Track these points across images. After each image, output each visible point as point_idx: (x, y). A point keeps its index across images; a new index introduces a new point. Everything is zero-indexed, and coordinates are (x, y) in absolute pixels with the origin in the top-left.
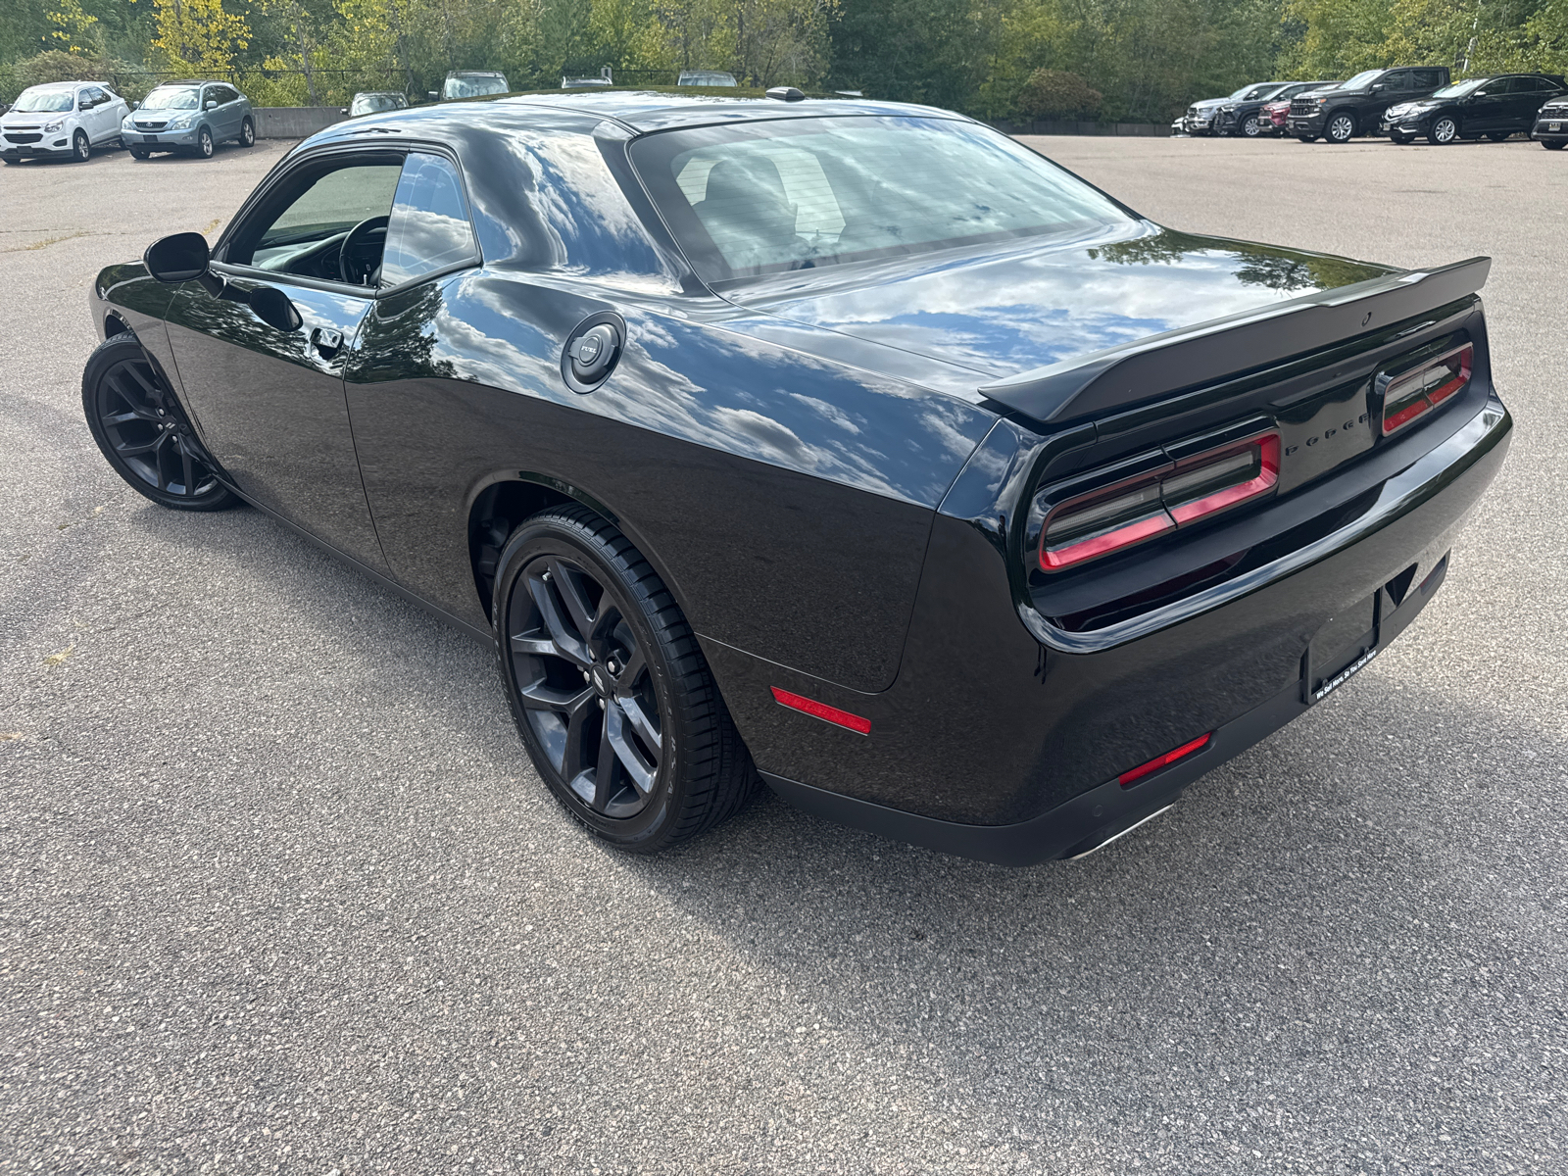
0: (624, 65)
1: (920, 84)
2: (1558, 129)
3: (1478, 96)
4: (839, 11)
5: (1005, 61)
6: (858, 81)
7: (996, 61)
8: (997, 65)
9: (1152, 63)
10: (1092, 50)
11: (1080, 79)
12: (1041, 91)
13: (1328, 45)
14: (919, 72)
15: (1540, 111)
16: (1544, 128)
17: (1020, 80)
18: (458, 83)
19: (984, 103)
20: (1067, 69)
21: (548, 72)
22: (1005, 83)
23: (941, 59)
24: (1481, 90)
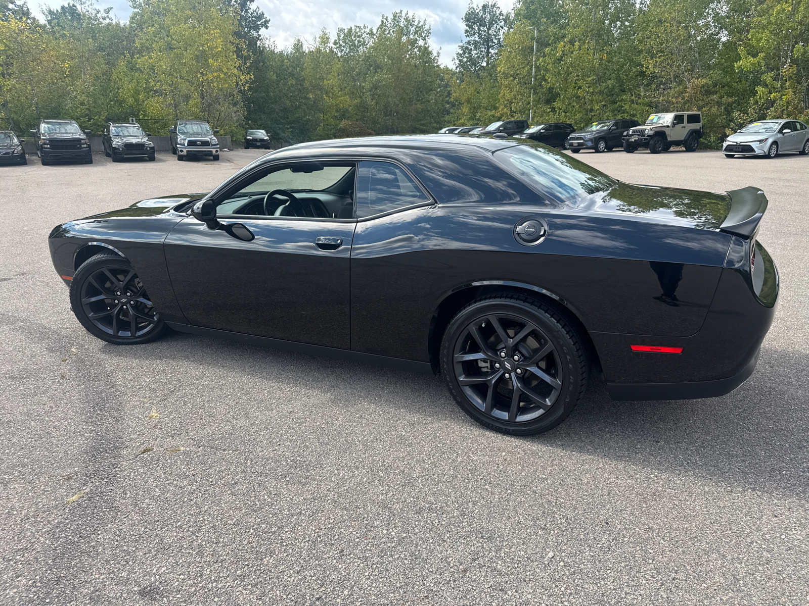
0: (141, 117)
1: (288, 127)
2: (577, 145)
3: (542, 132)
4: (249, 92)
5: (327, 116)
6: (257, 125)
7: (323, 117)
8: (324, 118)
9: (394, 118)
10: (367, 112)
11: (364, 125)
12: (347, 130)
13: (472, 111)
14: (287, 121)
15: (569, 138)
16: (571, 145)
17: (336, 125)
18: (46, 126)
19: (320, 136)
20: (357, 121)
21: (97, 120)
22: (329, 127)
23: (298, 115)
24: (543, 130)
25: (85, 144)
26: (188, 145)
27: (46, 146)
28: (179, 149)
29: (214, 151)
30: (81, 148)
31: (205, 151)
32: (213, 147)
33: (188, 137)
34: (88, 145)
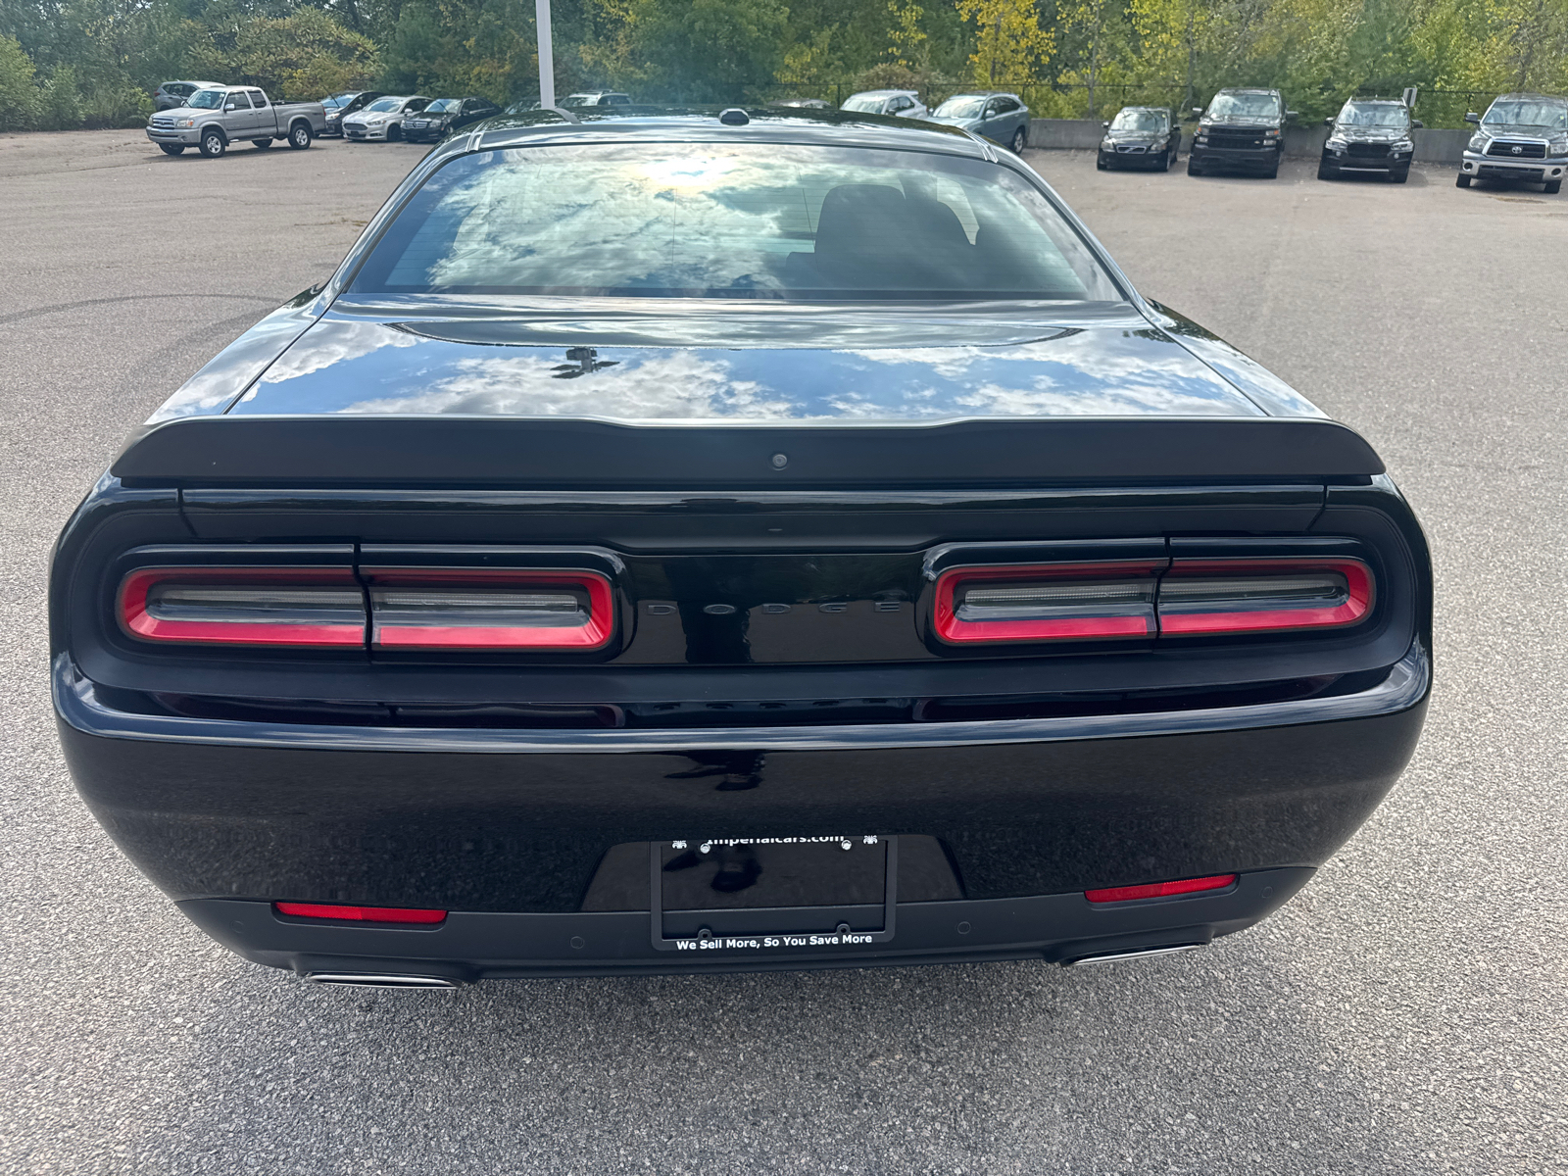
25: (1272, 138)
26: (1488, 153)
27: (1201, 139)
28: (1466, 161)
29: (1548, 170)
30: (1261, 145)
31: (1526, 169)
32: (1552, 160)
33: (1496, 134)
34: (1278, 141)
